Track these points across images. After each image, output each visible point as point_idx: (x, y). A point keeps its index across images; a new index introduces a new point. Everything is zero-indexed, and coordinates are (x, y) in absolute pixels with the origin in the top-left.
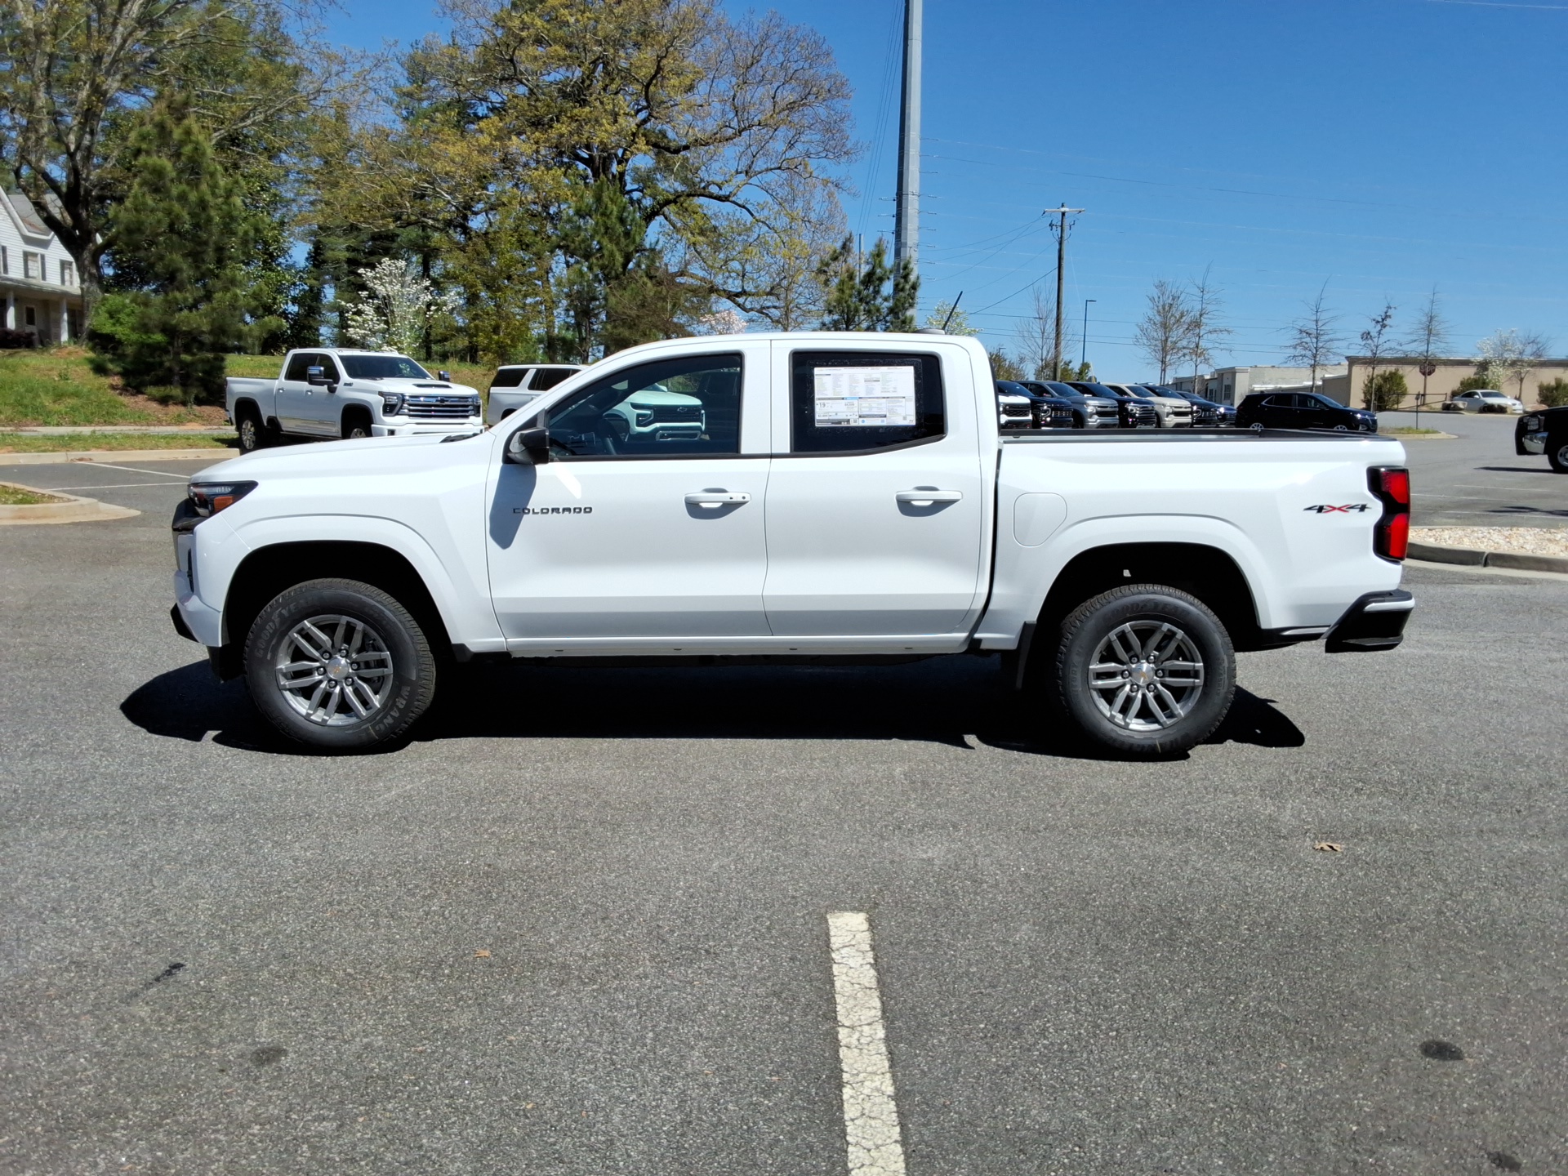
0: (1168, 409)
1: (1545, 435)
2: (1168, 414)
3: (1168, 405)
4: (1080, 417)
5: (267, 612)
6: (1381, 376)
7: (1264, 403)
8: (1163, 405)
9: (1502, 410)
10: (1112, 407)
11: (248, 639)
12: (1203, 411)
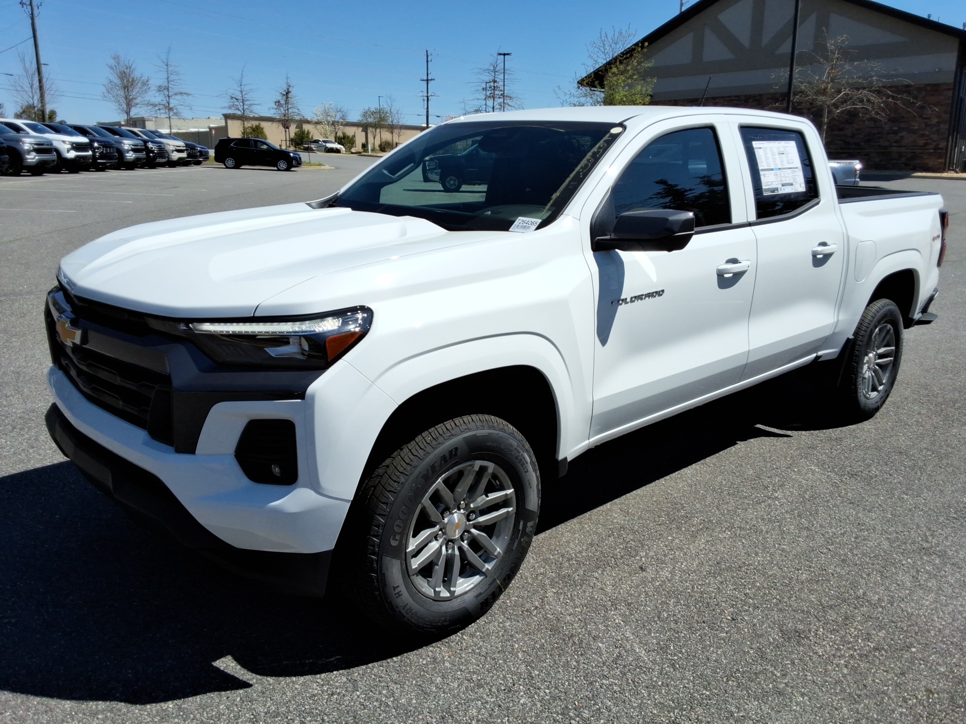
0: (172, 148)
1: (439, 171)
2: (173, 151)
3: (171, 145)
4: (121, 153)
5: (399, 483)
6: (251, 128)
7: (232, 145)
8: (168, 144)
9: (338, 151)
10: (141, 146)
11: (376, 526)
12: (191, 149)
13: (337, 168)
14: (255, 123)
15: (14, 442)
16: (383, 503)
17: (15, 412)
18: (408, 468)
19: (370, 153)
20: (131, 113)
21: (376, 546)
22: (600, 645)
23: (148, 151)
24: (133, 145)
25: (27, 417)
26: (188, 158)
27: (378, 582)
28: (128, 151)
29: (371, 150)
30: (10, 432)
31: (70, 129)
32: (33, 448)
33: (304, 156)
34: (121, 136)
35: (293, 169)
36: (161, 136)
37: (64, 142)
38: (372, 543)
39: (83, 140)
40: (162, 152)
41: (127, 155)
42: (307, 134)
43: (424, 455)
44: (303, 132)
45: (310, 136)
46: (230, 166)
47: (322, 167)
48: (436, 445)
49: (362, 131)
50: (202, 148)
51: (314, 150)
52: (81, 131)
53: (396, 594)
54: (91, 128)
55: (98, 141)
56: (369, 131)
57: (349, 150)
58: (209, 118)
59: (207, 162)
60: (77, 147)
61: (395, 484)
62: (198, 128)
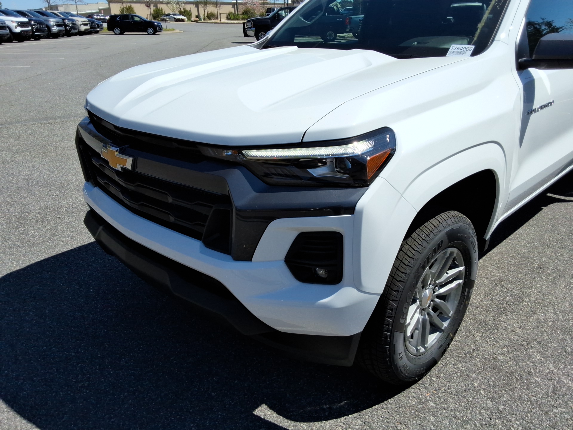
0: (80, 23)
1: (254, 29)
2: (81, 25)
3: (80, 21)
4: (49, 27)
5: (406, 274)
6: (125, 8)
7: (117, 19)
8: (77, 21)
9: (183, 20)
10: (61, 22)
11: (389, 309)
12: (92, 23)
13: (184, 32)
14: (128, 5)
15: (41, 232)
16: (395, 291)
17: (34, 209)
18: (412, 261)
19: (202, 21)
20: (50, 2)
21: (390, 325)
22: (537, 379)
23: (66, 25)
24: (56, 22)
25: (43, 212)
26: (91, 29)
27: (389, 351)
28: (53, 26)
29: (203, 19)
30: (35, 225)
31: (15, 13)
32: (55, 236)
33: (163, 24)
34: (47, 16)
35: (157, 33)
36: (72, 15)
37: (12, 21)
38: (388, 323)
39: (24, 19)
40: (74, 26)
41: (53, 28)
42: (161, 10)
43: (422, 250)
44: (159, 10)
45: (163, 12)
46: (118, 33)
47: (175, 31)
48: (429, 240)
49: (195, 7)
50: (98, 22)
51: (167, 21)
52: (22, 13)
53: (400, 358)
54: (27, 12)
55: (34, 20)
56: (199, 7)
57: (189, 19)
58: (97, 3)
59: (102, 31)
60: (22, 24)
61: (403, 275)
62: (92, 10)
